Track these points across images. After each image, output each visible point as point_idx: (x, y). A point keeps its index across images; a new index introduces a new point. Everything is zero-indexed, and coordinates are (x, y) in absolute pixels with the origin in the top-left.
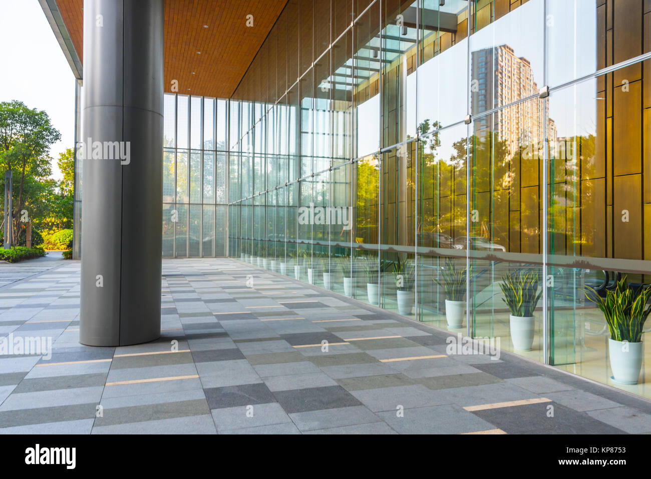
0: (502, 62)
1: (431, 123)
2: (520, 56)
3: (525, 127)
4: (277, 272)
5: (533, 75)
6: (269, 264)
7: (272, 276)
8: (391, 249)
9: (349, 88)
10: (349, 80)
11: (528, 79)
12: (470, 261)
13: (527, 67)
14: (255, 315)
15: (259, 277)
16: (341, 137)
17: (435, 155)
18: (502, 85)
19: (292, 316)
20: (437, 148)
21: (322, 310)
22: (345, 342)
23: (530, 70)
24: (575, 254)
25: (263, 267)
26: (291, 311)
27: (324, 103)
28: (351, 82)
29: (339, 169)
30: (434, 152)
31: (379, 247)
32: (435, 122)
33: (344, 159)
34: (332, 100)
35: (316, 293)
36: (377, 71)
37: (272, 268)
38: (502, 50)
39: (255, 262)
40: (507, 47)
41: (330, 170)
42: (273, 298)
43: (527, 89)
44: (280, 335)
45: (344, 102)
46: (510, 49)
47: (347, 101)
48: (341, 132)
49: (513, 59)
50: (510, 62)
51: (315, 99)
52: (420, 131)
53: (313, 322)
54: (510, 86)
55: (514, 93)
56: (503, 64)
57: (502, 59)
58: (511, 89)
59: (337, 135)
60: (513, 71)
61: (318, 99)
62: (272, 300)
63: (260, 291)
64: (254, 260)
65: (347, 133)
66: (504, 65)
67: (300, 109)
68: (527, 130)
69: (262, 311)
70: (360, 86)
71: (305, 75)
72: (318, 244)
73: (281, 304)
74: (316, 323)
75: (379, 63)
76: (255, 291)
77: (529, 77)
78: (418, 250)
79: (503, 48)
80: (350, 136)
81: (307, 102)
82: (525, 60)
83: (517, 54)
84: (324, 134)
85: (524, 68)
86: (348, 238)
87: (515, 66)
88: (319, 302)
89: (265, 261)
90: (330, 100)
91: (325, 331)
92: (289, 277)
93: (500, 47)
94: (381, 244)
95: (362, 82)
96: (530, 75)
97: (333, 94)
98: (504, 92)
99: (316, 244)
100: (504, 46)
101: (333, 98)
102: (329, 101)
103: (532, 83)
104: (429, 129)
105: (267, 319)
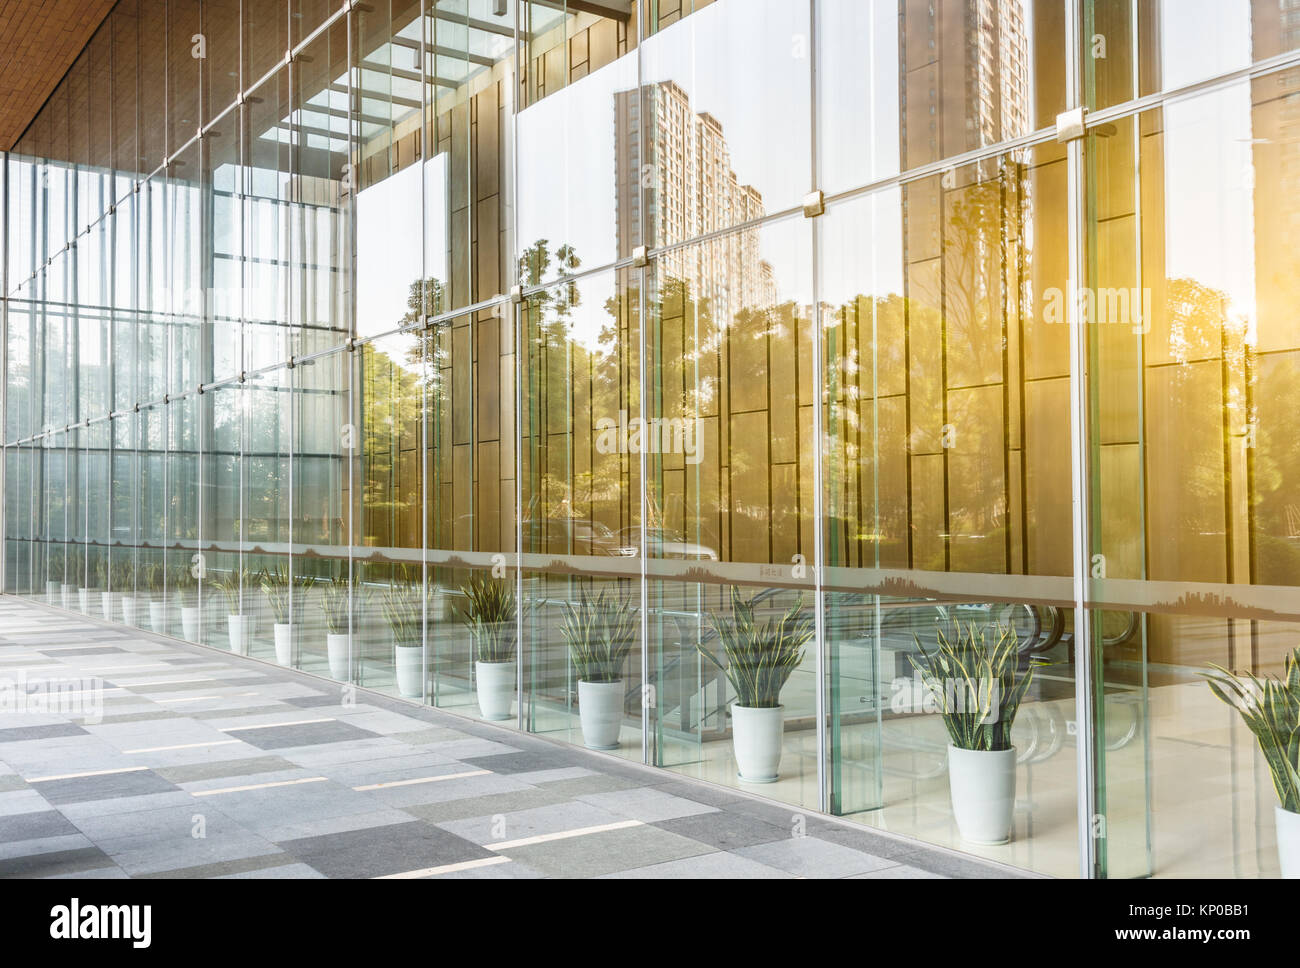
0: (664, 120)
1: (552, 249)
2: (702, 111)
3: (715, 275)
4: (169, 632)
5: (728, 155)
6: (141, 612)
7: (161, 647)
8: (455, 561)
9: (338, 146)
10: (341, 125)
11: (717, 162)
12: (649, 587)
13: (716, 137)
14: (166, 776)
15: (122, 651)
16: (324, 276)
17: (568, 327)
18: (665, 173)
19: (283, 773)
20: (572, 310)
21: (361, 746)
22: (494, 854)
23: (723, 142)
24: (878, 563)
25: (122, 619)
26: (273, 758)
27: (271, 180)
28: (346, 131)
29: (313, 363)
30: (565, 319)
31: (424, 555)
32: (561, 246)
33: (334, 329)
34: (295, 176)
35: (312, 693)
36: (416, 104)
37: (154, 622)
38: (664, 93)
39: (95, 605)
40: (675, 88)
41: (292, 366)
42: (196, 717)
43: (716, 185)
44: (281, 844)
45: (326, 181)
46: (680, 92)
47: (332, 178)
48: (324, 260)
49: (686, 115)
50: (681, 120)
51: (246, 168)
52: (525, 268)
53: (357, 789)
54: (680, 177)
55: (690, 192)
56: (667, 125)
57: (665, 115)
58: (682, 183)
59: (315, 267)
60: (686, 143)
61: (256, 170)
62: (193, 721)
63: (148, 696)
64: (91, 600)
65: (341, 266)
66: (669, 130)
67: (210, 194)
68: (719, 282)
69: (183, 762)
70: (371, 144)
71: (259, 88)
72: (258, 551)
73: (228, 733)
74: (369, 793)
75: (421, 84)
76: (130, 694)
77: (720, 159)
78: (523, 561)
79: (665, 89)
80: (346, 271)
81: (227, 175)
82: (711, 120)
83: (695, 106)
84: (275, 262)
85: (709, 138)
86: (340, 534)
87: (693, 133)
88: (337, 723)
89: (127, 603)
90: (288, 175)
91: (411, 819)
92: (212, 646)
93: (661, 85)
94: (428, 547)
95: (379, 131)
96: (723, 154)
97: (298, 160)
98: (668, 190)
99: (252, 552)
100: (669, 84)
101: (297, 170)
102: (285, 177)
103: (727, 174)
104: (547, 263)
105: (209, 788)
